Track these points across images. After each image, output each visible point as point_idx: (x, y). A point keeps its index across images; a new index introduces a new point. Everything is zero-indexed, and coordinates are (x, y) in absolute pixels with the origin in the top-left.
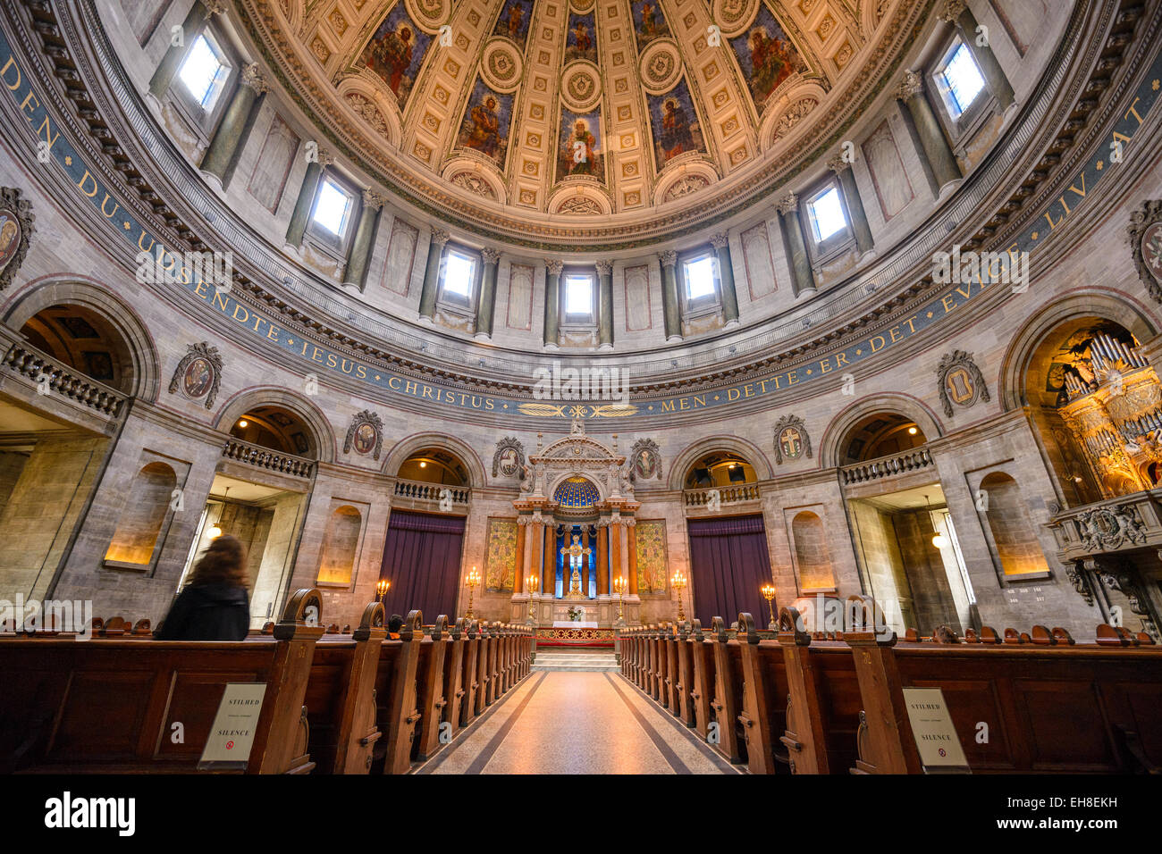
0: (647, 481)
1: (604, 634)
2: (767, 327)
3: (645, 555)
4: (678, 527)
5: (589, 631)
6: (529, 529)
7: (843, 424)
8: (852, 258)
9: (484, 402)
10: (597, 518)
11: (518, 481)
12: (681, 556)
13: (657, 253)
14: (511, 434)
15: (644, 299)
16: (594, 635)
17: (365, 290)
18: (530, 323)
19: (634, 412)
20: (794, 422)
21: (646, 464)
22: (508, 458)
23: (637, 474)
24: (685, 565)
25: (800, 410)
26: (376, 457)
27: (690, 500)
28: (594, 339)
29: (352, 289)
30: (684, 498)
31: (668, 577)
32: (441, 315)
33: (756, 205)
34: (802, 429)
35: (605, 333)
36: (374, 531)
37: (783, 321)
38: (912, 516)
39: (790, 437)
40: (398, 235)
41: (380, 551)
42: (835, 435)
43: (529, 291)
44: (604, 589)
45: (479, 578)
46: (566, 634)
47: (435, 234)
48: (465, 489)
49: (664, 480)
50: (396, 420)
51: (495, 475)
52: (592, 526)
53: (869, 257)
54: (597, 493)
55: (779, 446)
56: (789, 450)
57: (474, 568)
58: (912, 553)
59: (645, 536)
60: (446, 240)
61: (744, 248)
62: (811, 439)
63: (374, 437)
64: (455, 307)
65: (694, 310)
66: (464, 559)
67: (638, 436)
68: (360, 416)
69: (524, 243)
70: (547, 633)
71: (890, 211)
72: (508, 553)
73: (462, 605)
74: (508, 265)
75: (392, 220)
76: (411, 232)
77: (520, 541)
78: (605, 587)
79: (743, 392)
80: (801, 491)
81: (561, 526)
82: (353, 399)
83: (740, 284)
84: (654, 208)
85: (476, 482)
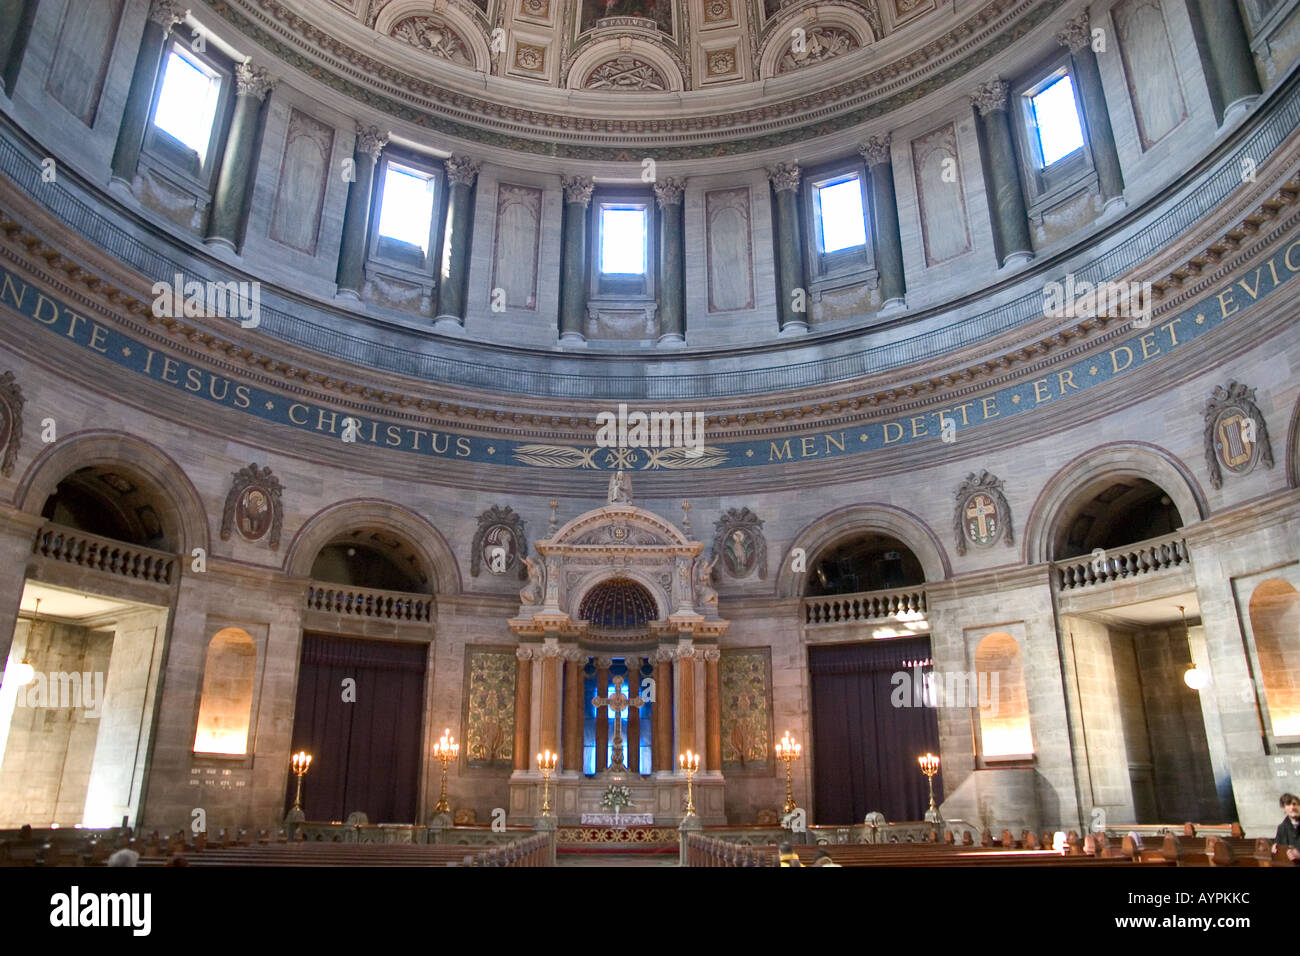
0: (740, 582)
1: (663, 835)
2: (950, 317)
3: (735, 705)
4: (792, 659)
5: (640, 830)
6: (537, 668)
7: (1064, 491)
8: (1091, 206)
9: (453, 444)
10: (654, 647)
11: (517, 583)
12: (795, 708)
13: (765, 168)
14: (501, 500)
15: (741, 250)
16: (647, 836)
17: (244, 249)
18: (534, 295)
19: (720, 461)
20: (989, 485)
21: (740, 553)
22: (498, 543)
23: (724, 571)
24: (801, 722)
25: (999, 465)
26: (274, 544)
27: (812, 615)
28: (650, 324)
29: (221, 249)
30: (805, 612)
31: (772, 740)
32: (375, 287)
33: (938, 93)
34: (1001, 496)
35: (669, 314)
36: (277, 669)
37: (980, 306)
38: (1163, 635)
39: (980, 511)
40: (297, 142)
41: (290, 701)
42: (1051, 510)
43: (532, 236)
44: (664, 764)
45: (456, 748)
46: (602, 835)
47: (364, 134)
48: (425, 598)
49: (770, 581)
50: (306, 479)
51: (476, 573)
52: (646, 660)
53: (1115, 209)
54: (654, 604)
55: (962, 525)
56: (977, 532)
57: (447, 731)
58: (1158, 694)
59: (734, 675)
60: (381, 145)
61: (916, 168)
62: (1014, 514)
63: (268, 512)
64: (398, 267)
65: (832, 274)
66: (428, 715)
67: (726, 504)
68: (243, 473)
69: (522, 145)
70: (571, 835)
71: (1151, 133)
72: (502, 704)
73: (428, 788)
74: (493, 186)
75: (286, 114)
76: (320, 135)
77: (522, 686)
78: (665, 759)
79: (908, 429)
80: (992, 600)
81: (591, 660)
82: (231, 446)
83: (909, 233)
84: (761, 83)
85: (443, 583)
